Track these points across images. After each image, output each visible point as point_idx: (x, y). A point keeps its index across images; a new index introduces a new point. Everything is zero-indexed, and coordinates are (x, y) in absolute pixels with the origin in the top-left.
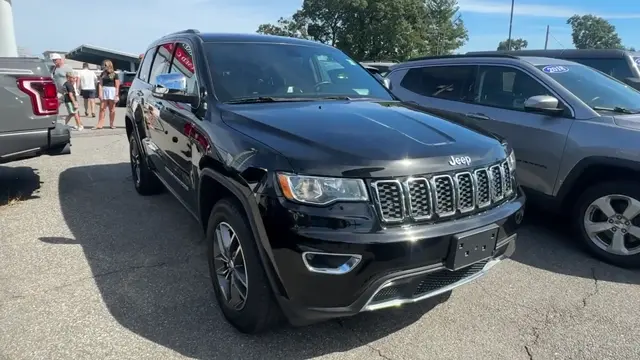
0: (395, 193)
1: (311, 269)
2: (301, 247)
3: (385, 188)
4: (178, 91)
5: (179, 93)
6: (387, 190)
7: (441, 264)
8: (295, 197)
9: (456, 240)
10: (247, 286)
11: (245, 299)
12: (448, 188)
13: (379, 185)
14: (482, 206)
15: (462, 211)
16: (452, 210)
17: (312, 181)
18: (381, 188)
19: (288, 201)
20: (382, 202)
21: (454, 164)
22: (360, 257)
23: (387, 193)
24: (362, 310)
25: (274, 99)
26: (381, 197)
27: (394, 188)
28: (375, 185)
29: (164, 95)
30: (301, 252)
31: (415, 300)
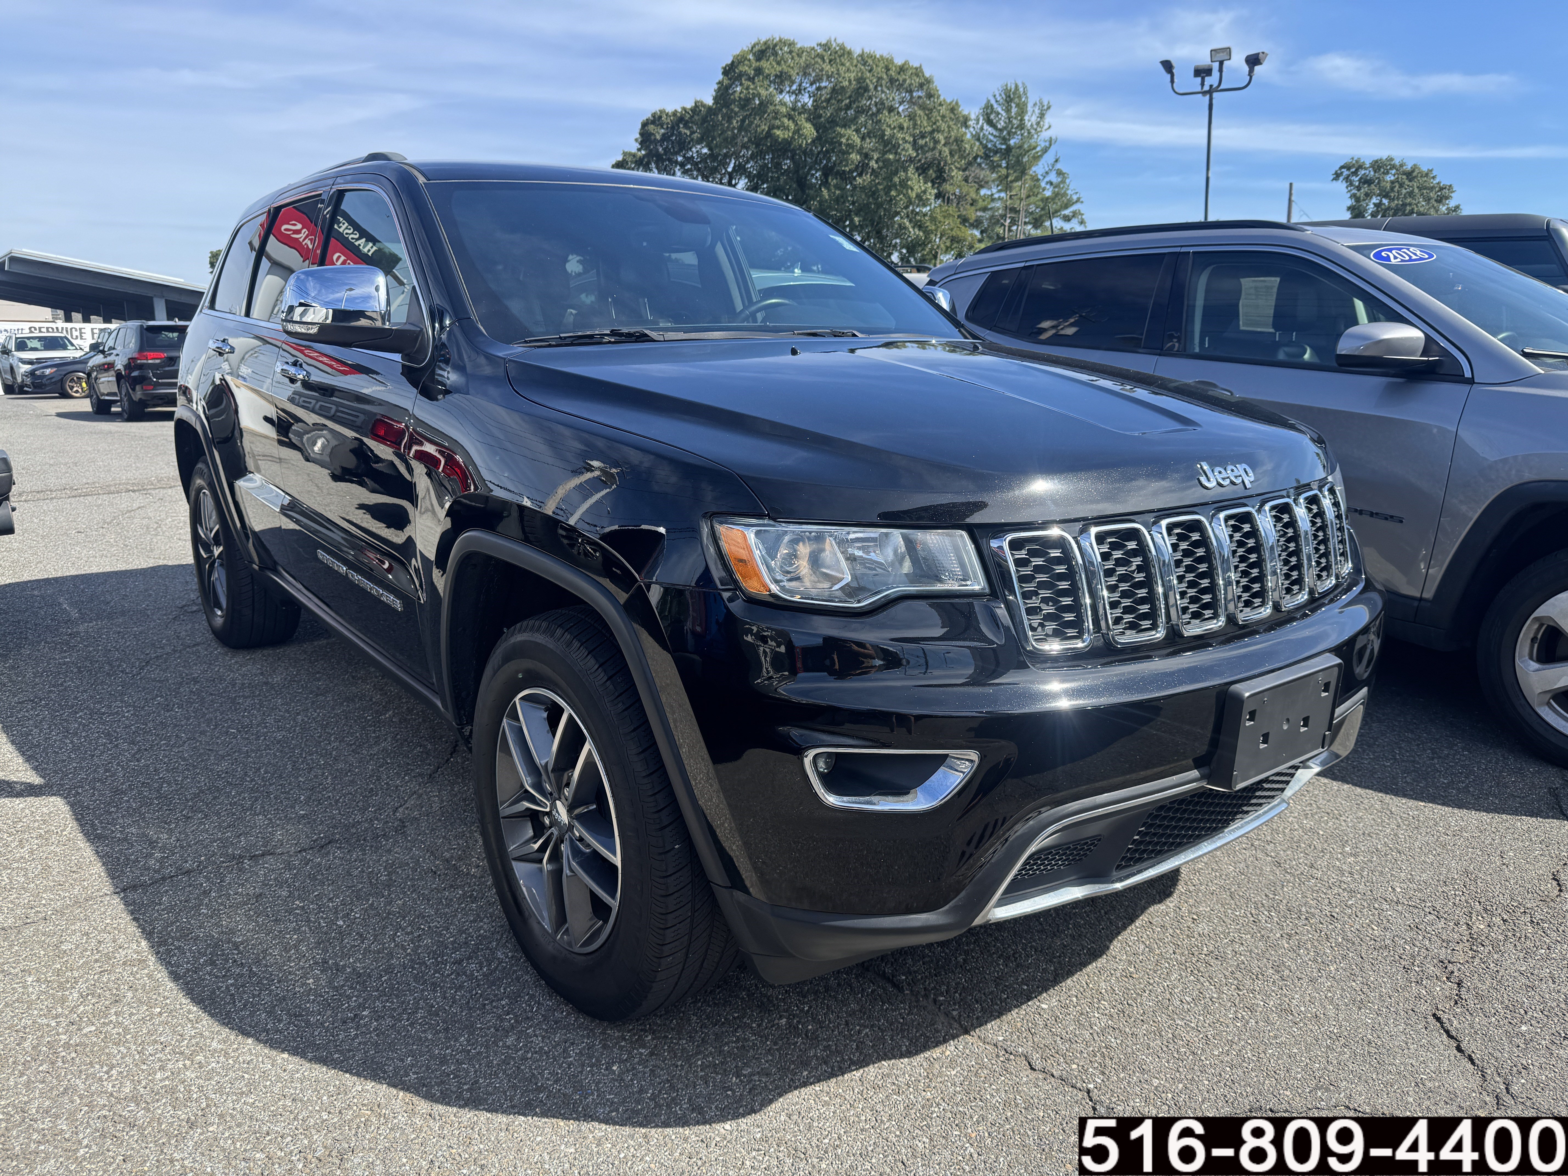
0: (1061, 569)
1: (832, 800)
2: (795, 733)
3: (1033, 553)
4: (361, 314)
5: (363, 322)
6: (1038, 561)
7: (1195, 773)
8: (774, 588)
9: (1238, 700)
10: (617, 860)
11: (614, 904)
12: (1200, 552)
13: (1015, 545)
14: (1289, 603)
15: (1241, 618)
16: (1215, 616)
17: (819, 538)
18: (1022, 554)
19: (752, 601)
20: (1026, 595)
21: (1212, 484)
22: (974, 755)
23: (1038, 569)
24: (978, 921)
25: (653, 334)
26: (1023, 579)
27: (1055, 553)
28: (1001, 544)
29: (323, 327)
30: (799, 751)
31: (1119, 886)
